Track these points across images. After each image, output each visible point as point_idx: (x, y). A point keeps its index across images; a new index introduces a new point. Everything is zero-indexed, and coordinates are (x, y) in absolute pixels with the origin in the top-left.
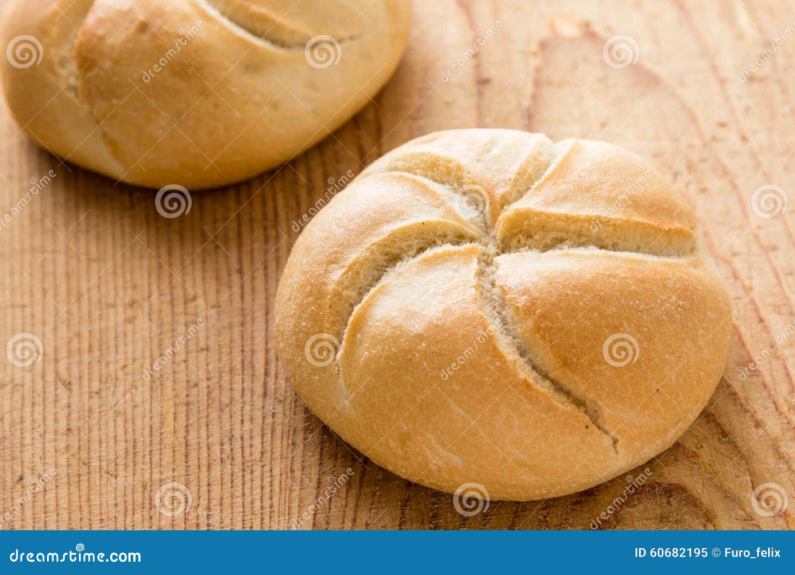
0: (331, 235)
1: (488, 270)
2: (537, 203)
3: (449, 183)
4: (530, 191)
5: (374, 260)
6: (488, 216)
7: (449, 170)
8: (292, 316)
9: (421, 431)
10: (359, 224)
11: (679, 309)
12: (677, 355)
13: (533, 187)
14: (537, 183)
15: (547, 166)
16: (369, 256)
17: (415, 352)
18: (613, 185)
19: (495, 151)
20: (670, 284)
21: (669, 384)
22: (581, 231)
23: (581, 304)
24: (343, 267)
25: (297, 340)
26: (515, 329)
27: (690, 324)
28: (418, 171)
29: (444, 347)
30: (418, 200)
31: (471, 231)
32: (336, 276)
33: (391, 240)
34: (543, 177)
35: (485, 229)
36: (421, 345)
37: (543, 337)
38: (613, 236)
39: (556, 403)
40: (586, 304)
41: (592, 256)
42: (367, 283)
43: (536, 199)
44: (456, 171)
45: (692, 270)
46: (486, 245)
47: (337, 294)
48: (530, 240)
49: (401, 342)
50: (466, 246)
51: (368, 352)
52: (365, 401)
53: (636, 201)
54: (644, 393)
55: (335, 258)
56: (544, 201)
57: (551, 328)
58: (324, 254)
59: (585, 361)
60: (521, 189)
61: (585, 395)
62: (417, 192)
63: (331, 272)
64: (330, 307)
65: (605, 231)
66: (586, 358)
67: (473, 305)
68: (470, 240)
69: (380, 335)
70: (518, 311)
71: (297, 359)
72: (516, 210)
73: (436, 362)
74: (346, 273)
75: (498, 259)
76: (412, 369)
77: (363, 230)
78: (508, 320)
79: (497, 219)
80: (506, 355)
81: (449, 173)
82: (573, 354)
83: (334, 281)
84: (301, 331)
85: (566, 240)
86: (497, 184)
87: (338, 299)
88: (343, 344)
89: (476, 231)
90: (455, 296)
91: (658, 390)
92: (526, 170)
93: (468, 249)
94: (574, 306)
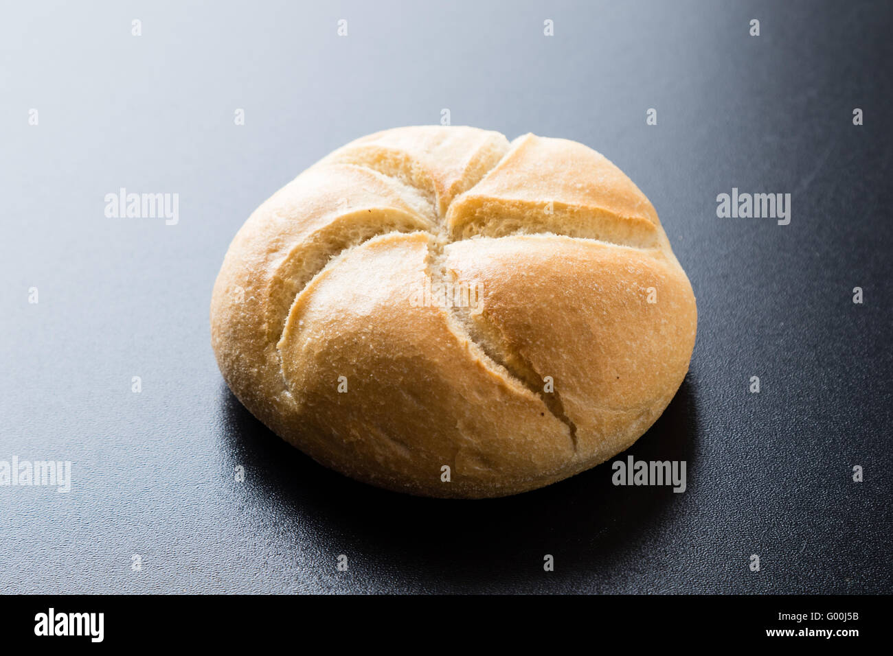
0: (272, 225)
1: (439, 258)
2: (491, 191)
3: (397, 175)
4: (483, 180)
5: (317, 248)
6: (438, 206)
7: (398, 162)
8: (230, 308)
10: (301, 213)
11: (641, 295)
12: (638, 342)
13: (486, 176)
14: (490, 173)
15: (500, 158)
16: (312, 243)
17: (362, 334)
18: (571, 174)
19: (446, 144)
20: (631, 269)
21: (630, 372)
22: (537, 218)
23: (537, 285)
24: (284, 255)
25: (235, 332)
26: (467, 314)
27: (652, 312)
28: (365, 163)
29: (392, 328)
30: (364, 190)
31: (421, 220)
32: (276, 264)
33: (335, 227)
34: (497, 167)
35: (434, 220)
36: (367, 328)
38: (571, 224)
39: (511, 386)
40: (542, 286)
41: (549, 241)
42: (310, 271)
43: (490, 187)
44: (405, 162)
45: (654, 260)
46: (437, 234)
47: (278, 282)
48: (482, 227)
49: (346, 325)
50: (415, 234)
51: (311, 337)
52: (307, 389)
53: (594, 190)
54: (604, 379)
55: (276, 247)
56: (498, 189)
57: (504, 310)
58: (264, 243)
59: (542, 343)
60: (473, 179)
62: (364, 182)
63: (272, 261)
64: (270, 296)
65: (561, 218)
66: (542, 340)
68: (418, 229)
69: (324, 320)
71: (235, 352)
72: (468, 198)
73: (383, 344)
74: (288, 260)
75: (447, 247)
76: (358, 352)
77: (305, 218)
79: (447, 209)
80: (457, 337)
81: (397, 165)
82: (528, 336)
83: (274, 269)
84: (239, 322)
85: (520, 227)
86: (448, 174)
87: (280, 287)
88: (285, 331)
89: (425, 221)
90: (403, 279)
91: (618, 378)
92: (479, 161)
93: (416, 236)
94: (528, 287)
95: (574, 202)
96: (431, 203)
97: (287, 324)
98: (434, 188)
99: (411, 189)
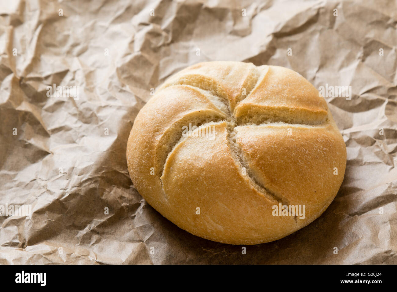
0: (155, 118)
1: (232, 134)
2: (254, 101)
3: (209, 90)
4: (250, 94)
5: (176, 130)
6: (230, 106)
7: (210, 84)
8: (137, 157)
9: (204, 214)
10: (168, 112)
11: (324, 152)
12: (324, 174)
13: (251, 92)
14: (253, 90)
15: (257, 81)
16: (174, 128)
17: (200, 177)
18: (289, 91)
19: (231, 74)
20: (319, 140)
21: (320, 188)
22: (275, 114)
23: (279, 152)
24: (162, 133)
25: (140, 169)
26: (247, 164)
27: (329, 159)
28: (194, 84)
29: (214, 174)
30: (196, 100)
31: (222, 115)
32: (158, 138)
33: (184, 120)
34: (256, 87)
35: (228, 113)
36: (203, 174)
37: (261, 168)
38: (291, 117)
39: (268, 200)
40: (281, 152)
41: (282, 128)
42: (174, 141)
43: (253, 99)
44: (213, 84)
45: (328, 131)
46: (230, 121)
47: (160, 147)
48: (251, 119)
49: (193, 172)
50: (220, 123)
51: (177, 176)
52: (175, 200)
53: (300, 98)
54: (309, 194)
55: (157, 129)
56: (257, 100)
57: (265, 164)
58: (152, 127)
59: (281, 180)
61: (281, 195)
62: (195, 95)
63: (156, 136)
64: (156, 154)
65: (287, 114)
66: (282, 178)
67: (227, 153)
68: (222, 119)
69: (182, 168)
70: (248, 155)
72: (244, 104)
73: (211, 181)
74: (163, 137)
75: (236, 129)
76: (199, 185)
77: (170, 115)
78: (243, 159)
79: (234, 109)
80: (244, 178)
81: (209, 85)
82: (275, 176)
83: (157, 141)
84: (142, 165)
85: (268, 119)
86: (234, 91)
87: (160, 150)
88: (164, 173)
89: (225, 115)
90: (218, 149)
91: (315, 192)
92: (247, 84)
93: (222, 124)
94: (275, 153)
95: (292, 106)
96: (226, 104)
97: (165, 168)
98: (228, 98)
99: (217, 98)
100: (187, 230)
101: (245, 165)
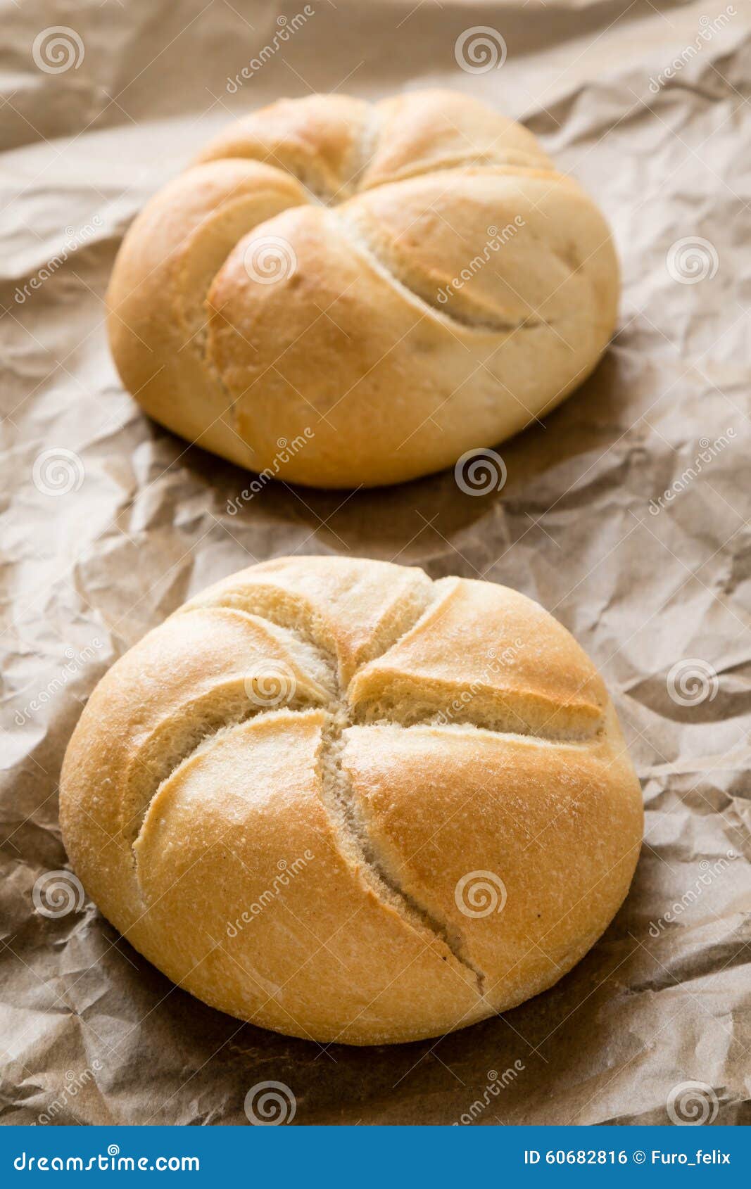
0: (138, 686)
1: (335, 745)
2: (403, 663)
3: (294, 627)
4: (395, 645)
5: (190, 724)
6: (340, 675)
7: (296, 610)
8: (82, 788)
9: (233, 950)
10: (174, 675)
11: (574, 813)
12: (567, 871)
13: (400, 640)
14: (405, 636)
15: (420, 613)
16: (184, 717)
17: (232, 848)
18: (502, 645)
19: (356, 589)
20: (564, 779)
21: (555, 908)
23: (447, 800)
24: (150, 729)
25: (85, 818)
26: (363, 825)
27: (586, 832)
28: (257, 609)
29: (269, 845)
30: (253, 648)
31: (316, 693)
32: (140, 741)
33: (213, 698)
34: (415, 628)
35: (334, 691)
36: (240, 841)
37: (396, 840)
38: (497, 712)
39: (407, 925)
40: (454, 801)
41: (467, 738)
42: (180, 752)
43: (402, 657)
44: (305, 612)
45: (595, 761)
46: (334, 712)
47: (139, 765)
48: (390, 710)
49: (214, 833)
50: (310, 712)
51: (172, 843)
52: (165, 905)
53: (529, 667)
54: (521, 920)
55: (141, 717)
56: (412, 661)
57: (406, 829)
58: (127, 710)
59: (448, 874)
60: (385, 642)
61: (444, 916)
62: (252, 637)
63: (133, 735)
64: (130, 780)
65: (486, 705)
66: (449, 870)
67: (310, 793)
68: (315, 703)
69: (189, 822)
70: (367, 804)
71: (84, 843)
72: (376, 669)
73: (257, 863)
74: (153, 737)
75: (347, 732)
76: (227, 870)
77: (178, 682)
78: (354, 814)
79: (350, 680)
80: (347, 861)
81: (295, 614)
82: (432, 865)
83: (136, 746)
84: (90, 808)
85: (436, 713)
86: (355, 633)
87: (141, 771)
88: (143, 830)
89: (323, 694)
90: (288, 779)
91: (539, 916)
92: (393, 618)
93: (310, 717)
94: (437, 802)
95: (502, 684)
96: (332, 668)
97: (145, 821)
98: (337, 651)
99: (309, 649)
100: (192, 992)
101: (358, 828)
